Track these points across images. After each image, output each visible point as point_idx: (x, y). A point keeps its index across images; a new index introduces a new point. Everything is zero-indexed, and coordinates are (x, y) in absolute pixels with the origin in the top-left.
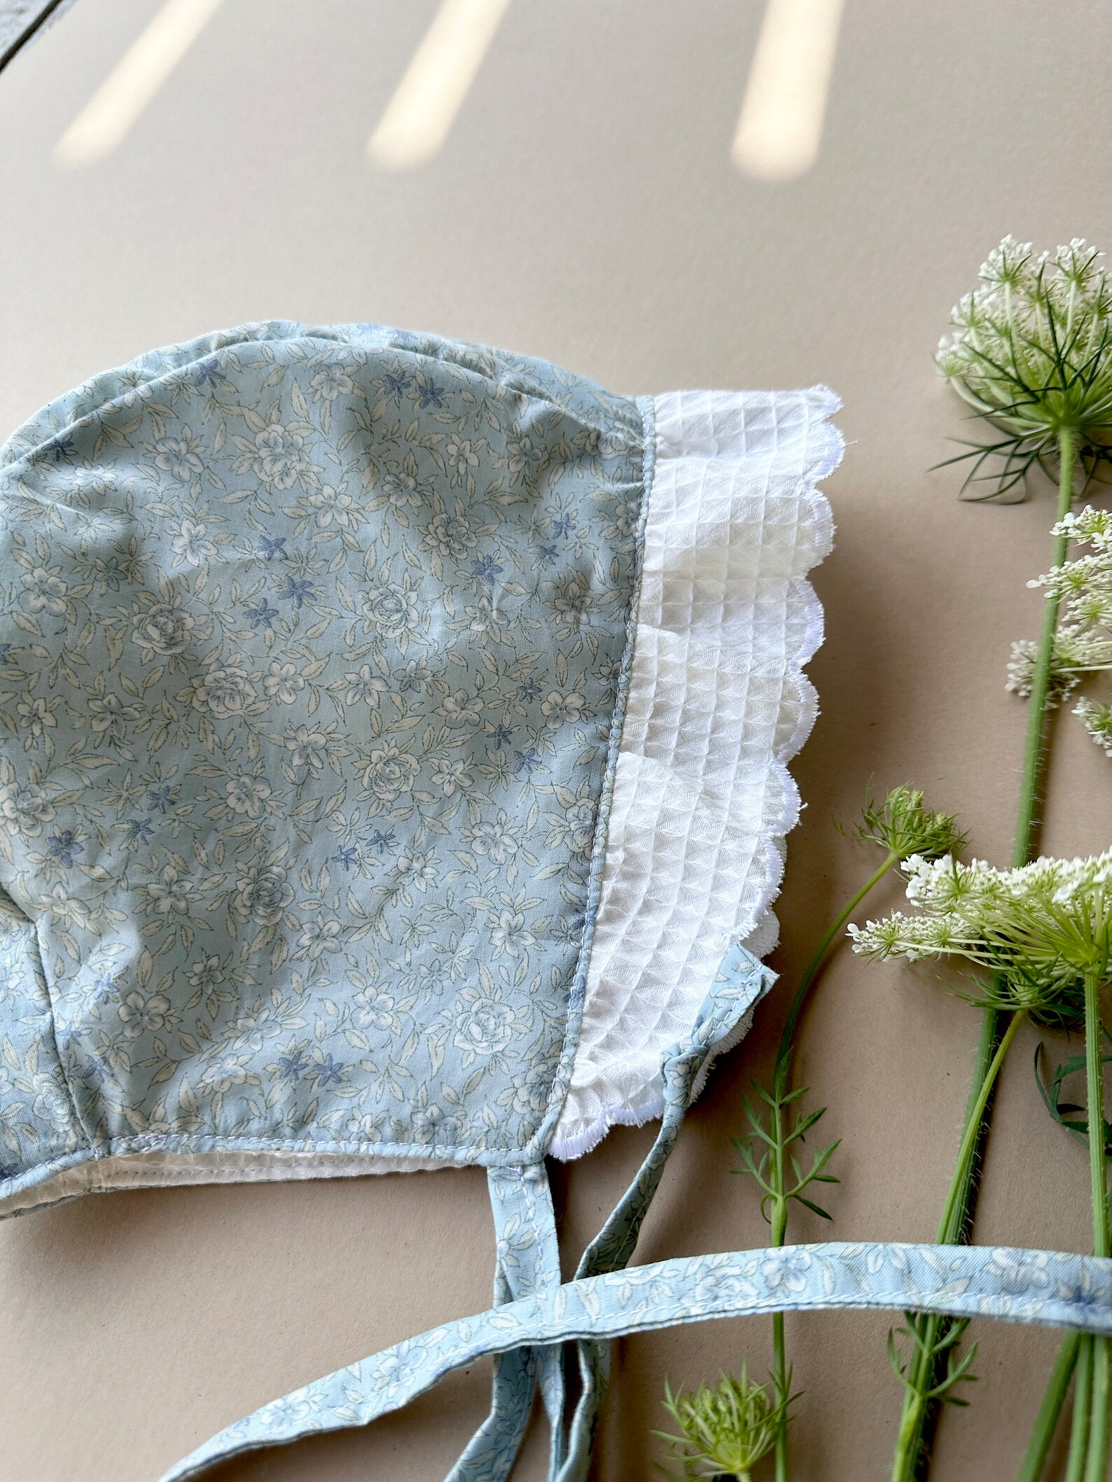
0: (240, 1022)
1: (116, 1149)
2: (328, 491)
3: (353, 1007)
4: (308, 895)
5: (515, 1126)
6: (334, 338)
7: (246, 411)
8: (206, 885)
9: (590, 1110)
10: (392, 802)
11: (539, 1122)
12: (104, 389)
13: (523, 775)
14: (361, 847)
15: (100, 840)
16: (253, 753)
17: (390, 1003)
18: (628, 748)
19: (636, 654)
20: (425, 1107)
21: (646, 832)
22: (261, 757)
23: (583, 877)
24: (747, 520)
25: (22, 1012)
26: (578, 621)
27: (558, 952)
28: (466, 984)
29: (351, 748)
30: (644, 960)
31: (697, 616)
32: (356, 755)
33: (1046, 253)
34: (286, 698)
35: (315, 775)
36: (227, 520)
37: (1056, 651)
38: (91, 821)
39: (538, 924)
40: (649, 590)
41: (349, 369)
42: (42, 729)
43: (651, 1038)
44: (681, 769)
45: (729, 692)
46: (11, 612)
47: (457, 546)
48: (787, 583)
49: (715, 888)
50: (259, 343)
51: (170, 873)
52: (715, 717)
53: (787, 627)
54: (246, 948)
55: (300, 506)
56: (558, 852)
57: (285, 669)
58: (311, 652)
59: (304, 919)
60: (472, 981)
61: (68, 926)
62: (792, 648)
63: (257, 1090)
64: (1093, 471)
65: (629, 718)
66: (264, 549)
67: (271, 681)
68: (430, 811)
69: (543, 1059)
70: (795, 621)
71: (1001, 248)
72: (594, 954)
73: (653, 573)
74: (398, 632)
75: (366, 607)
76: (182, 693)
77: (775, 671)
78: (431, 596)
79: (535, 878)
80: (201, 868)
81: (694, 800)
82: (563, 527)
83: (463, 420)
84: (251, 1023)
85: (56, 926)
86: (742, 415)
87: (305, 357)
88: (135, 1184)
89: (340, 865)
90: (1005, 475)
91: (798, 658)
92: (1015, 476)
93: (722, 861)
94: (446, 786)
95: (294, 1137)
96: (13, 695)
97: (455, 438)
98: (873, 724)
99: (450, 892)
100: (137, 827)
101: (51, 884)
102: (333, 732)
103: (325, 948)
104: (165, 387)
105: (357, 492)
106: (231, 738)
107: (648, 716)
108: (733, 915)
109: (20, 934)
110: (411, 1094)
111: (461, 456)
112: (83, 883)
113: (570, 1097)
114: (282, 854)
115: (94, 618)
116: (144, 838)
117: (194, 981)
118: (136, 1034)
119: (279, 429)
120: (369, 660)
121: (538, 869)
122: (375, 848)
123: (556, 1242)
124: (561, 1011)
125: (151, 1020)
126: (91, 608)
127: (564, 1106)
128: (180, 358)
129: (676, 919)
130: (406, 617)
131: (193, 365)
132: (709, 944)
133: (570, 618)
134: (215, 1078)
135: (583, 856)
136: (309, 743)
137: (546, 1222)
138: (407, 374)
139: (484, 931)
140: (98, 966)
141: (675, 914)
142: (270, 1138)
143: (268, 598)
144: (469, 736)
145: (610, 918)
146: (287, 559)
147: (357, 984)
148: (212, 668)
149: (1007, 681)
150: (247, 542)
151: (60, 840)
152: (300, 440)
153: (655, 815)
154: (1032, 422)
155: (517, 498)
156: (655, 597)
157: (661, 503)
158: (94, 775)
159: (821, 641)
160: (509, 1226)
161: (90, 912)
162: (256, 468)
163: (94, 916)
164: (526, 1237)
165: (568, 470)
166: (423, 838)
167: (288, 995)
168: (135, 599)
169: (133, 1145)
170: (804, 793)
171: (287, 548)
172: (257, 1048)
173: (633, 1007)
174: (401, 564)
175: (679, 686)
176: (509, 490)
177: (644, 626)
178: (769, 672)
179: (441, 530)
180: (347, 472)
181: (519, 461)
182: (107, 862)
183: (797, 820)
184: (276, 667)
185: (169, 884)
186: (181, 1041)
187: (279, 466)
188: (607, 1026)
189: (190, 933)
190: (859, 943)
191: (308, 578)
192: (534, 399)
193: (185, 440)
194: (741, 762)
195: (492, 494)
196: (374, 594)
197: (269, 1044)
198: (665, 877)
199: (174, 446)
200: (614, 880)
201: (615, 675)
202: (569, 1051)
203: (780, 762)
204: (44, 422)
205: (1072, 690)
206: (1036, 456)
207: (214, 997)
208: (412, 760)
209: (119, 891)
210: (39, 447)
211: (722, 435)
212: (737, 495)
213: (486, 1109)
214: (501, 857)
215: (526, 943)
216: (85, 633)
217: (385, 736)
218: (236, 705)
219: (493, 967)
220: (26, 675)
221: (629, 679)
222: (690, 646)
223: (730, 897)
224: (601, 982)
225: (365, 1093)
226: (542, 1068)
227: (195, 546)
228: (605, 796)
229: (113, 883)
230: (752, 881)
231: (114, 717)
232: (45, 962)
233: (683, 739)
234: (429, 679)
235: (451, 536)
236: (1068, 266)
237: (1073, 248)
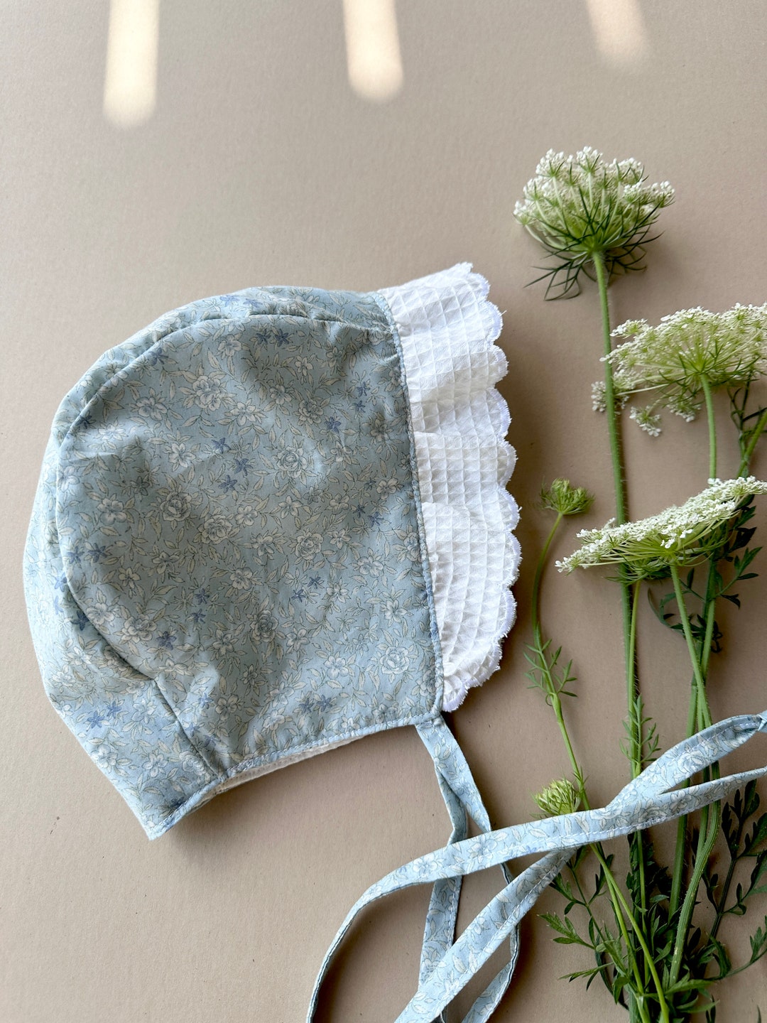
0: (271, 693)
1: (231, 774)
2: (240, 405)
3: (326, 669)
4: (286, 620)
5: (423, 702)
6: (219, 317)
7: (184, 373)
8: (237, 632)
9: (456, 685)
10: (313, 560)
11: (434, 697)
12: (97, 379)
13: (375, 527)
14: (305, 588)
15: (182, 630)
16: (238, 556)
17: (344, 662)
18: (425, 500)
19: (417, 448)
20: (378, 706)
21: (447, 543)
22: (243, 557)
23: (420, 572)
24: (462, 368)
25: (162, 726)
26: (384, 439)
27: (419, 614)
28: (379, 642)
29: (287, 539)
30: (462, 606)
31: (442, 419)
32: (290, 541)
33: (571, 157)
34: (248, 523)
35: (271, 558)
36: (192, 437)
37: (615, 385)
38: (175, 622)
39: (406, 603)
40: (416, 413)
41: (237, 336)
42: (134, 583)
43: (475, 643)
44: (454, 503)
45: (469, 458)
46: (99, 528)
47: (315, 417)
48: (485, 392)
49: (488, 563)
50: (180, 331)
51: (219, 633)
52: (464, 472)
53: (490, 416)
54: (264, 656)
55: (227, 417)
56: (405, 563)
57: (246, 510)
58: (259, 497)
59: (287, 631)
60: (382, 640)
61: (174, 676)
62: (497, 428)
63: (292, 723)
64: (612, 269)
65: (421, 483)
66: (217, 447)
67: (239, 517)
68: (333, 559)
69: (428, 668)
70: (494, 412)
71: (548, 156)
72: (436, 610)
73: (416, 403)
74: (299, 473)
75: (279, 464)
76: (196, 538)
77: (492, 442)
78: (311, 448)
79: (397, 580)
80: (232, 625)
81: (468, 522)
82: (363, 389)
83: (301, 347)
84: (277, 691)
85: (168, 678)
86: (440, 304)
87: (210, 335)
88: (239, 783)
89: (297, 600)
90: (568, 280)
91: (501, 433)
92: (572, 280)
93: (490, 549)
94: (338, 544)
95: (316, 739)
96: (114, 572)
97: (299, 358)
98: (532, 444)
99: (358, 600)
100: (196, 615)
101: (164, 660)
102: (276, 533)
103: (301, 644)
104: (134, 370)
105: (258, 403)
106: (225, 552)
107: (430, 480)
108: (501, 574)
109: (146, 687)
110: (369, 702)
111: (303, 366)
112: (181, 654)
113: (445, 682)
114: (266, 603)
115: (142, 516)
116: (202, 620)
117: (246, 682)
118: (227, 717)
119: (205, 378)
120: (289, 492)
121: (397, 575)
122: (313, 586)
123: (461, 751)
124: (429, 642)
125: (232, 708)
126: (139, 510)
127: (443, 687)
128: (137, 350)
129: (471, 582)
130: (300, 464)
131: (147, 353)
132: (492, 591)
133: (380, 439)
134: (270, 724)
135: (418, 562)
136: (264, 542)
137: (453, 743)
138: (267, 330)
139: (380, 614)
140: (197, 691)
141: (470, 579)
142: (305, 744)
143: (230, 475)
144: (344, 516)
145: (439, 589)
146: (230, 449)
147: (323, 656)
148: (206, 519)
149: (593, 405)
150: (207, 447)
151: (163, 638)
152: (219, 382)
153: (450, 533)
154: (578, 254)
155: (335, 380)
156: (419, 416)
157: (411, 365)
158: (167, 597)
159: (509, 420)
160: (436, 750)
161: (187, 667)
162: (197, 402)
163: (190, 668)
164: (446, 753)
165: (358, 357)
166: (334, 575)
167: (290, 672)
168: (157, 495)
169: (239, 769)
170: (518, 501)
171: (227, 442)
172: (286, 703)
173: (463, 631)
174: (290, 435)
175: (442, 460)
176: (331, 377)
177: (417, 432)
178: (489, 444)
179: (305, 410)
180: (250, 393)
181: (333, 361)
182: (190, 640)
183: (519, 517)
184: (241, 509)
185: (221, 639)
186: (247, 712)
187: (210, 398)
188: (453, 642)
189: (238, 660)
190: (561, 568)
191: (244, 457)
192: (332, 322)
193: (152, 397)
194: (483, 492)
195: (322, 381)
196: (280, 456)
197: (291, 699)
198: (460, 562)
199: (147, 402)
200: (436, 569)
201: (409, 462)
202: (438, 660)
203: (502, 487)
204: (69, 408)
205: (625, 402)
206: (581, 267)
207: (256, 685)
208: (318, 536)
209: (200, 652)
210: (73, 424)
211: (432, 317)
212: (454, 356)
213: (407, 699)
214: (376, 573)
215: (403, 614)
216: (140, 525)
217: (303, 529)
218: (223, 534)
219: (390, 630)
220: (117, 559)
221: (416, 462)
222: (445, 439)
223: (497, 566)
224: (445, 623)
225: (345, 708)
226: (429, 672)
227: (183, 457)
228: (420, 529)
229: (196, 649)
230: (508, 557)
231: (167, 563)
232: (166, 697)
233: (451, 487)
234: (321, 494)
235: (310, 411)
236: (584, 163)
237: (585, 153)
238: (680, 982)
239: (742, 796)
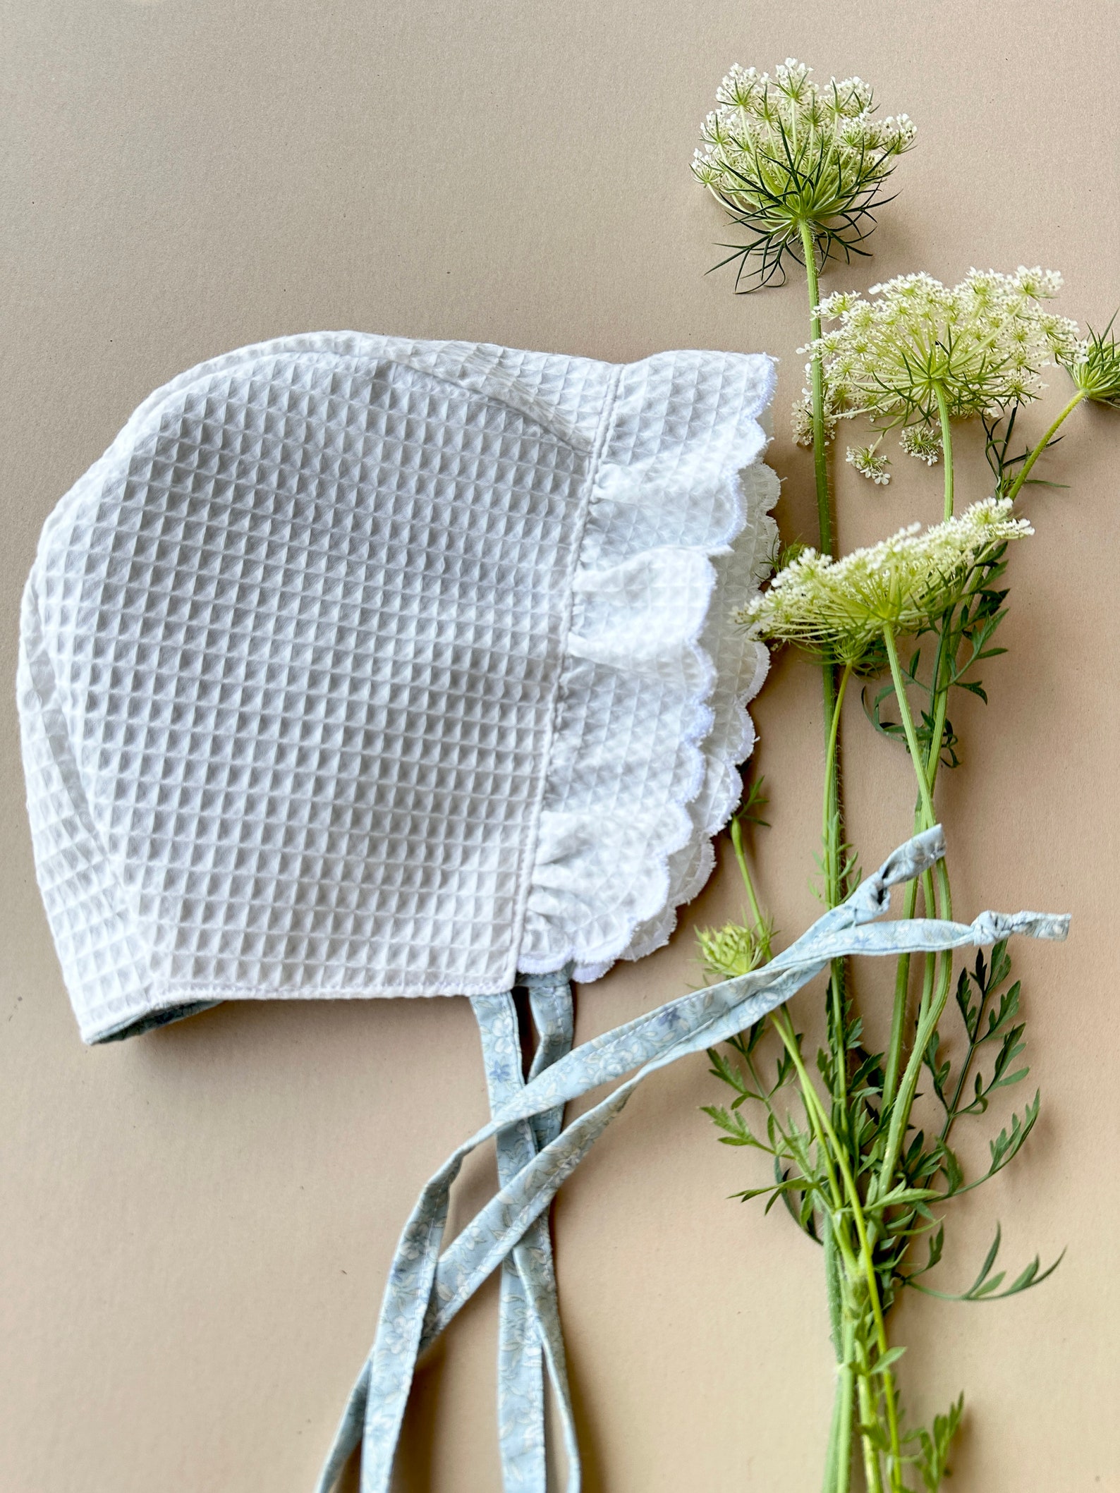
33: (766, 74)
71: (732, 74)
90: (764, 268)
92: (772, 267)
206: (783, 245)
236: (785, 83)
237: (789, 68)
238: (892, 1194)
239: (987, 960)
